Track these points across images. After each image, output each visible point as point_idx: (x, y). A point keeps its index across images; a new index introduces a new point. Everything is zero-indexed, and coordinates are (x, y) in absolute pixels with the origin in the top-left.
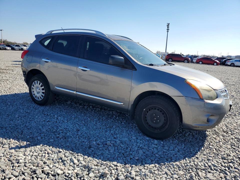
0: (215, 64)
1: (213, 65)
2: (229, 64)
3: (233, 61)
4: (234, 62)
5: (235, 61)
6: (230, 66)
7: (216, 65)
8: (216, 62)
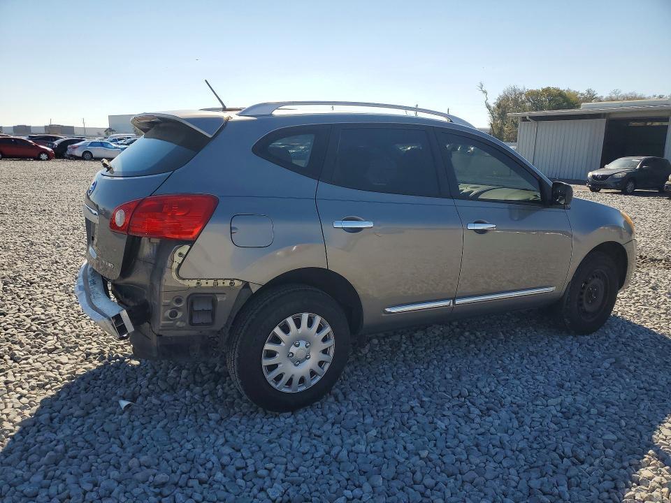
0: (44, 156)
1: (38, 159)
2: (78, 153)
3: (84, 146)
4: (89, 149)
5: (90, 145)
6: (82, 158)
7: (47, 160)
8: (45, 152)
